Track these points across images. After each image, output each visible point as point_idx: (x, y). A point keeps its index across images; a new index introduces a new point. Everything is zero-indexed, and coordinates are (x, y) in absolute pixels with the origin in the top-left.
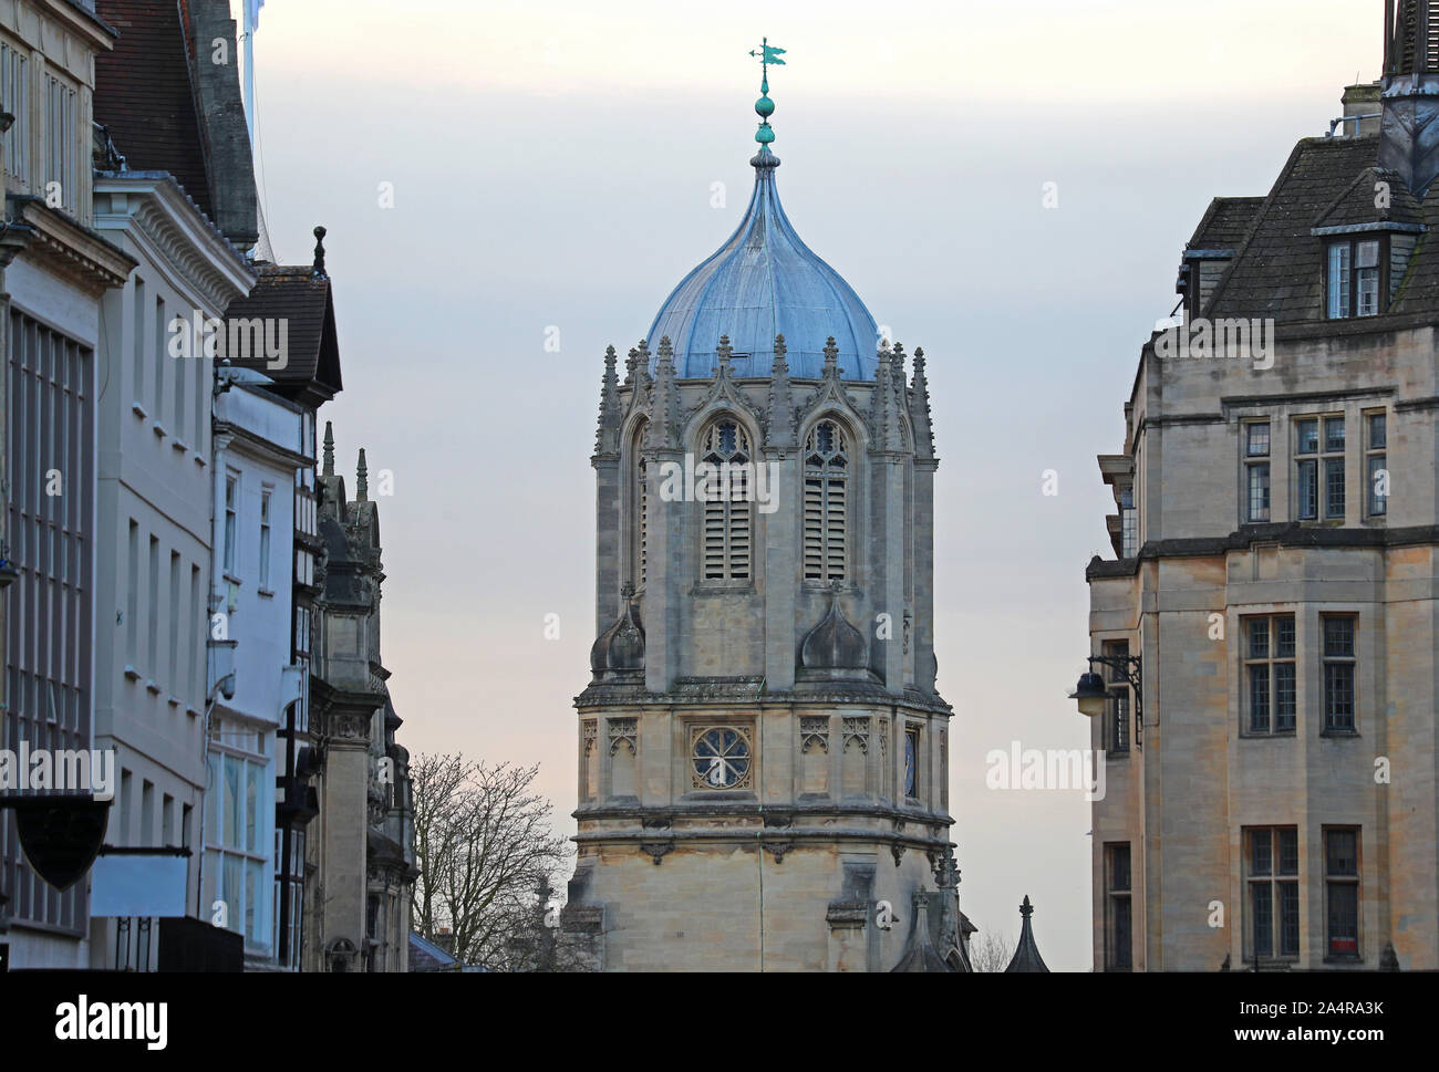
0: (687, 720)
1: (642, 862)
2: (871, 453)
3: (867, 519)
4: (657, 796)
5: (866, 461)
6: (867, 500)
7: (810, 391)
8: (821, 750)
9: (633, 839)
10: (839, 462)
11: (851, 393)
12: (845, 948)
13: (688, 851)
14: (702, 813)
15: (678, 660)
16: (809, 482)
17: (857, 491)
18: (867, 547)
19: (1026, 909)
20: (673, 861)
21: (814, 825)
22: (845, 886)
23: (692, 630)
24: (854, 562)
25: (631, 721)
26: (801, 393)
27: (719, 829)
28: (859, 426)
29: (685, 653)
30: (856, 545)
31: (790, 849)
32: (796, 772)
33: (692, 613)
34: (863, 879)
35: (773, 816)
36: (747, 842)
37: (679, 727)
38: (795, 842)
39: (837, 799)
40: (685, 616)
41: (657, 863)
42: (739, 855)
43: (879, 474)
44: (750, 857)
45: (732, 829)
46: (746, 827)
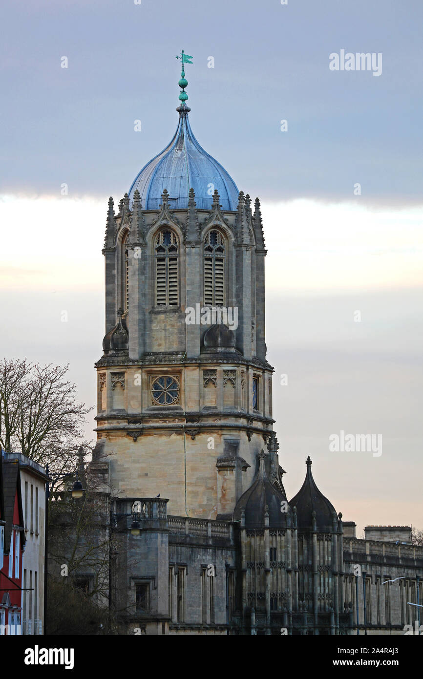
0: (149, 373)
1: (127, 440)
2: (235, 245)
3: (234, 277)
4: (135, 409)
5: (234, 250)
6: (234, 268)
7: (206, 215)
8: (213, 386)
9: (123, 429)
10: (220, 250)
11: (226, 217)
12: (225, 480)
13: (150, 435)
14: (156, 416)
15: (144, 344)
16: (207, 259)
17: (229, 262)
18: (234, 290)
19: (309, 462)
20: (143, 440)
21: (210, 422)
22: (225, 450)
23: (151, 330)
24: (228, 297)
25: (122, 374)
26: (202, 216)
27: (164, 424)
28: (230, 232)
29: (147, 341)
30: (229, 289)
31: (199, 433)
32: (201, 396)
33: (151, 322)
34: (233, 446)
35: (190, 417)
36: (178, 430)
37: (145, 376)
38: (201, 430)
39: (221, 409)
40: (148, 324)
41: (135, 441)
42: (174, 436)
43: (239, 255)
44: (179, 437)
45: (171, 424)
46: (177, 423)
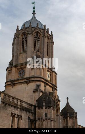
0: (18, 69)
1: (11, 87)
2: (43, 36)
3: (42, 44)
4: (13, 79)
5: (42, 38)
6: (42, 42)
7: (34, 29)
8: (33, 70)
9: (10, 84)
10: (39, 38)
11: (40, 30)
12: (35, 95)
13: (17, 85)
14: (18, 80)
15: (17, 62)
16: (35, 40)
18: (42, 48)
19: (67, 99)
20: (15, 87)
21: (32, 79)
22: (36, 87)
23: (19, 58)
24: (41, 50)
25: (11, 70)
26: (33, 29)
27: (21, 82)
28: (41, 33)
29: (18, 61)
31: (29, 83)
32: (30, 73)
33: (19, 56)
34: (38, 86)
35: (27, 79)
37: (16, 70)
38: (30, 82)
39: (36, 76)
40: (18, 57)
41: (13, 87)
42: (23, 85)
43: (44, 39)
44: (24, 85)
45: (22, 82)
46: (24, 81)
